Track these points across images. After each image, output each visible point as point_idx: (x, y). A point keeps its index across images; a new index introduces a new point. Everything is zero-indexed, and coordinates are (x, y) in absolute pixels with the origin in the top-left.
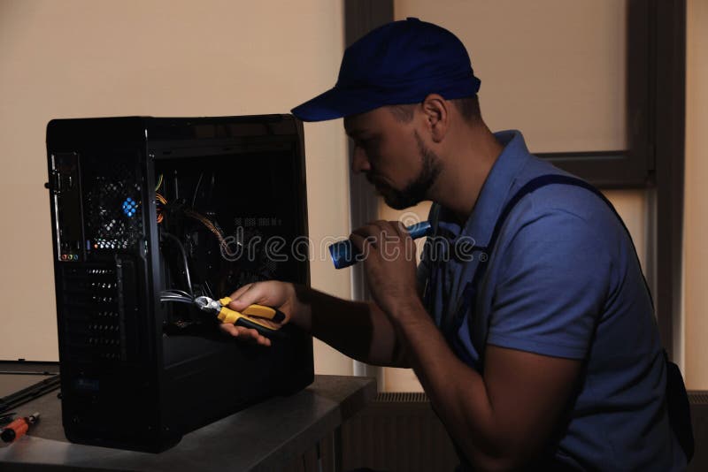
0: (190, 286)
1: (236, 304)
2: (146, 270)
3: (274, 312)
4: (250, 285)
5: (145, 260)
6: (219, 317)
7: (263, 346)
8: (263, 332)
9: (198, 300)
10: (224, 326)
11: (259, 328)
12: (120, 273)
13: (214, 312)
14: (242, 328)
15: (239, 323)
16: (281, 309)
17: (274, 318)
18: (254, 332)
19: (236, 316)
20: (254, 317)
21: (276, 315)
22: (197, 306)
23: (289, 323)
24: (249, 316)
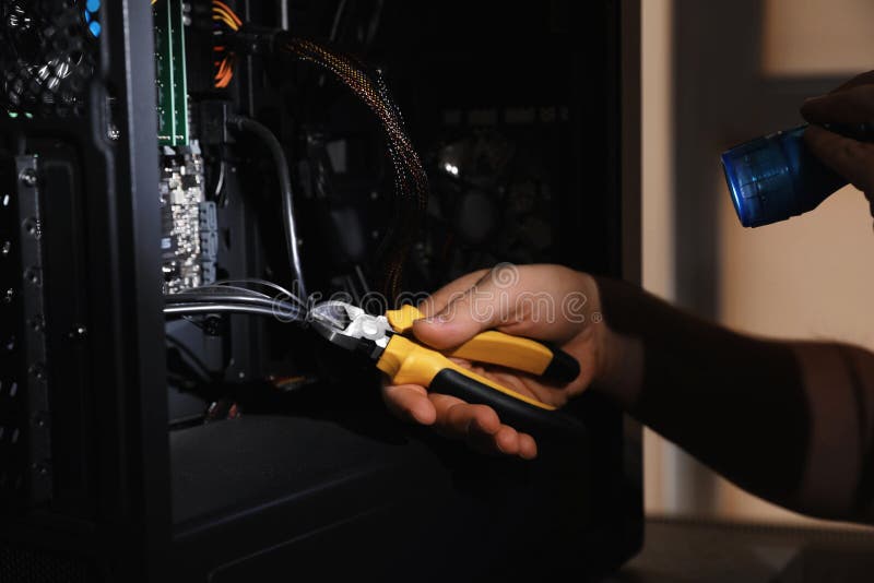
0: (297, 267)
1: (435, 327)
2: (111, 191)
3: (548, 353)
4: (481, 274)
5: (109, 156)
6: (382, 365)
7: (514, 459)
8: (513, 415)
9: (321, 313)
10: (392, 390)
11: (501, 401)
12: (33, 203)
13: (367, 347)
14: (450, 402)
15: (441, 384)
16: (567, 349)
17: (546, 372)
18: (487, 416)
19: (433, 363)
20: (489, 368)
21: (554, 366)
22: (316, 331)
23: (589, 392)
24: (475, 365)
